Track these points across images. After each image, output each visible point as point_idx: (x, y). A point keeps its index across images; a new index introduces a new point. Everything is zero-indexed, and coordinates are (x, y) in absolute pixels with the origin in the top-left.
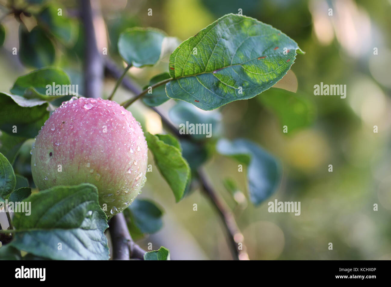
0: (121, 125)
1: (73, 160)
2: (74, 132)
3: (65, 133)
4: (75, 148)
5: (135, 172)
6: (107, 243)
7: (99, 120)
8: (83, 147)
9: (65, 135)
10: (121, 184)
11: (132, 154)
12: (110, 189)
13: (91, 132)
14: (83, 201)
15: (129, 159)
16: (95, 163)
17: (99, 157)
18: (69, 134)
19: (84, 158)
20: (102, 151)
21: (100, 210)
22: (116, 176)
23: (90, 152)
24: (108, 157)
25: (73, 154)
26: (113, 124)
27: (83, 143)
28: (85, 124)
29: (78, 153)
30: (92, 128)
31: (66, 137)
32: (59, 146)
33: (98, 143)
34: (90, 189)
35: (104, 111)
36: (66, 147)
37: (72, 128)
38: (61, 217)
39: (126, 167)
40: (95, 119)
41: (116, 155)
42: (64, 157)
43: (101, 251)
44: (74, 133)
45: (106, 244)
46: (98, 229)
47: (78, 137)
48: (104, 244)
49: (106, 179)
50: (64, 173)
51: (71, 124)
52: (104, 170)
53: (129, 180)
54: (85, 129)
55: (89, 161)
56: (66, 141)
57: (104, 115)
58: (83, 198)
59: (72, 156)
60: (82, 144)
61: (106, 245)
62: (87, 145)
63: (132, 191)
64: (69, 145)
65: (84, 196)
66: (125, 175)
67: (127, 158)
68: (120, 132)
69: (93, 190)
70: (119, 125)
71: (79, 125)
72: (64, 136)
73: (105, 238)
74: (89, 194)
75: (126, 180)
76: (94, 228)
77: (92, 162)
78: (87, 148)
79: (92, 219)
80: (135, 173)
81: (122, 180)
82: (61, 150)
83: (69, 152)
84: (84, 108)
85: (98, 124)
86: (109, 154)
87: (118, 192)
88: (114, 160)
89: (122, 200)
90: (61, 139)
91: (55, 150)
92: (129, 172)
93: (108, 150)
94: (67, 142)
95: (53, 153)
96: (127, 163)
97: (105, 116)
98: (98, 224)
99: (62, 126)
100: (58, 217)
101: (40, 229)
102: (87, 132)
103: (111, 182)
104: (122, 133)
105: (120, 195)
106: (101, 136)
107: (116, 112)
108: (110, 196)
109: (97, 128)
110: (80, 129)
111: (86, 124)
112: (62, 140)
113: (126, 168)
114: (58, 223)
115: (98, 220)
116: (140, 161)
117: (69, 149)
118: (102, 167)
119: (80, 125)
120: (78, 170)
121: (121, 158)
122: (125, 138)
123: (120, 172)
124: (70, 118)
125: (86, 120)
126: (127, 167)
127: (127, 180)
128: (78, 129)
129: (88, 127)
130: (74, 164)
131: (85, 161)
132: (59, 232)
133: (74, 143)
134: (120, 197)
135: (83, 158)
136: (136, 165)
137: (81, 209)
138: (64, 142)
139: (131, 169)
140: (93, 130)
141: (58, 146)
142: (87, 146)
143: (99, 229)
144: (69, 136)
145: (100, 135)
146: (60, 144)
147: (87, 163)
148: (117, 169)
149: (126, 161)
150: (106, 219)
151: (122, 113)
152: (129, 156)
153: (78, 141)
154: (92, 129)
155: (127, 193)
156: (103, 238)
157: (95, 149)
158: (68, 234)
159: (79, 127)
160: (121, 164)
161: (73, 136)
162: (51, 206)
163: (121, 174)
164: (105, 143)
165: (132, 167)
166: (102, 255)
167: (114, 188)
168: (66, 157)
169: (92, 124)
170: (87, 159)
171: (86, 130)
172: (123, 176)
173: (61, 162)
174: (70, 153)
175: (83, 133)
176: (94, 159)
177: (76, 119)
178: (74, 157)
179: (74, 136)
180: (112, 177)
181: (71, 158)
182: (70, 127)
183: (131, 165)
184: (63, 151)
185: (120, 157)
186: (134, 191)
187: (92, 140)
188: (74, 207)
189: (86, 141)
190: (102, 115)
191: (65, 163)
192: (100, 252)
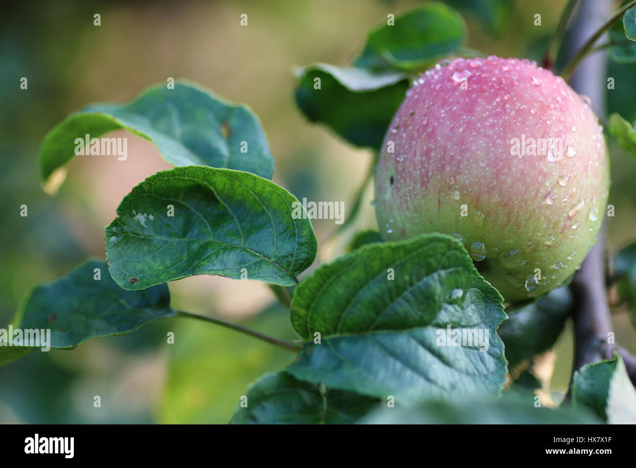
0: (526, 107)
1: (427, 187)
2: (429, 130)
3: (413, 135)
4: (429, 163)
5: (564, 200)
6: (504, 351)
7: (480, 100)
8: (444, 160)
9: (412, 139)
10: (532, 227)
11: (553, 165)
12: (509, 241)
13: (461, 127)
14: (430, 271)
15: (544, 176)
16: (470, 190)
17: (477, 177)
18: (419, 137)
19: (448, 181)
20: (482, 165)
21: (484, 285)
22: (518, 212)
23: (459, 167)
24: (497, 175)
25: (427, 175)
26: (508, 106)
27: (445, 151)
28: (449, 112)
29: (436, 172)
30: (463, 119)
31: (415, 143)
32: (403, 162)
33: (474, 148)
34: (442, 245)
35: (491, 81)
36: (414, 162)
37: (425, 123)
38: (385, 306)
39: (538, 191)
40: (470, 100)
41: (514, 169)
42: (412, 184)
43: (487, 369)
44: (428, 133)
45: (501, 353)
46: (483, 325)
47: (436, 141)
48: (497, 354)
49: (496, 221)
50: (416, 215)
51: (425, 116)
52: (490, 203)
53: (550, 218)
54: (448, 123)
55: (456, 187)
56: (414, 150)
57: (491, 89)
58: (429, 264)
59: (426, 179)
60: (443, 153)
61: (502, 355)
62: (452, 154)
63: (564, 240)
64: (419, 158)
65: (432, 260)
66: (539, 208)
67: (541, 172)
68: (523, 122)
69: (451, 246)
70: (522, 108)
71: (438, 115)
72: (411, 141)
73: (499, 340)
74: (443, 254)
75: (542, 220)
76: (471, 324)
77: (463, 188)
78: (451, 161)
79: (465, 305)
80: (565, 202)
81: (534, 219)
82: (406, 170)
83: (419, 173)
84: (452, 81)
85: (476, 108)
86: (499, 168)
87: (529, 246)
88: (509, 181)
89: (544, 260)
90: (406, 147)
91: (397, 171)
92: (549, 202)
93: (494, 160)
94: (415, 153)
95: (395, 178)
96: (541, 184)
97: (492, 91)
98: (483, 313)
99: (410, 122)
100: (379, 306)
101: (347, 335)
102: (452, 129)
103: (509, 227)
104: (527, 123)
105: (535, 250)
106: (480, 133)
107: (518, 81)
108: (514, 255)
109: (473, 118)
110: (441, 124)
111: (452, 111)
112: (408, 148)
113: (539, 195)
114: (380, 319)
115: (482, 306)
116: (576, 177)
117: (420, 166)
118: (484, 197)
119: (440, 115)
120: (439, 207)
121: (524, 175)
122: (536, 133)
123: (525, 204)
124: (424, 104)
125: (451, 104)
126: (543, 191)
127: (546, 217)
128: (436, 124)
129: (454, 117)
130: (430, 197)
131: (450, 187)
132: (383, 336)
133: (427, 153)
134: (537, 254)
135: (446, 182)
136: (565, 187)
137: (428, 286)
138: (411, 153)
139: (551, 195)
140: (464, 123)
141: (401, 162)
142: (452, 156)
143: (485, 323)
144: (419, 140)
145: (478, 132)
146: (404, 158)
147: (453, 191)
148: (517, 198)
149: (537, 180)
150: (501, 301)
151: (533, 83)
152: (544, 168)
153: (435, 149)
154: (462, 122)
155: (552, 246)
156: (493, 342)
157: (469, 160)
158: (403, 341)
159: (438, 119)
160: (527, 188)
161: (427, 138)
162: (361, 285)
163: (530, 208)
164: (488, 147)
165: (555, 191)
166: (490, 377)
167: (519, 237)
168: (415, 183)
169: (462, 112)
170: (452, 183)
171: (451, 124)
172: (534, 211)
173: (408, 194)
174: (421, 173)
175: (444, 130)
176: (467, 181)
177: (433, 105)
178: (428, 181)
179: (428, 140)
180: (509, 215)
181: (424, 184)
182: (423, 121)
183: (552, 188)
184: (410, 172)
185: (523, 172)
186: (568, 240)
187: (463, 144)
188: (411, 284)
189: (449, 147)
190: (486, 91)
191: (415, 195)
192: (485, 372)
